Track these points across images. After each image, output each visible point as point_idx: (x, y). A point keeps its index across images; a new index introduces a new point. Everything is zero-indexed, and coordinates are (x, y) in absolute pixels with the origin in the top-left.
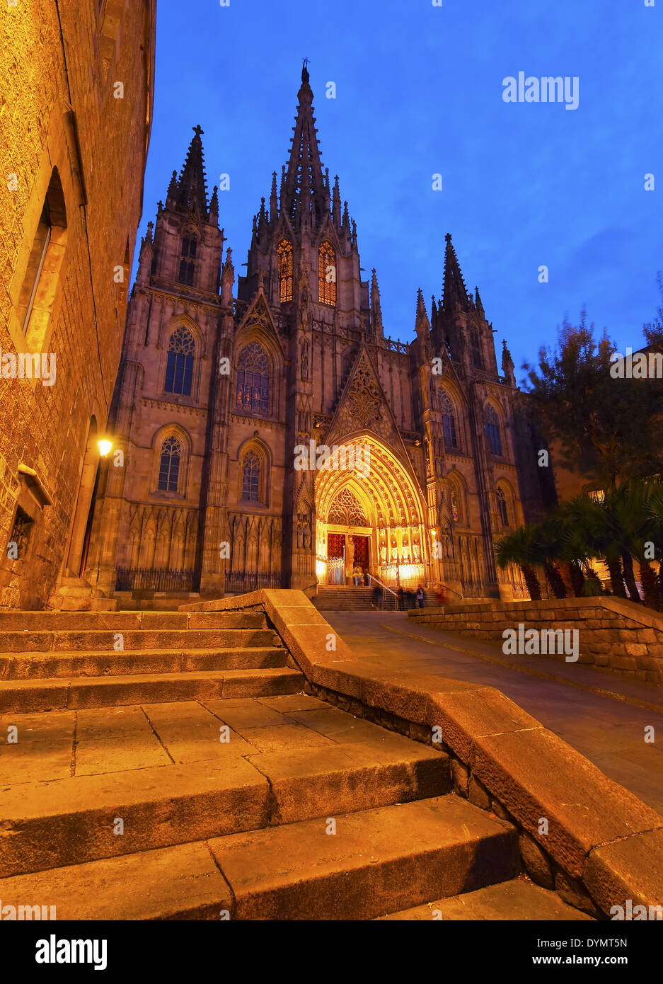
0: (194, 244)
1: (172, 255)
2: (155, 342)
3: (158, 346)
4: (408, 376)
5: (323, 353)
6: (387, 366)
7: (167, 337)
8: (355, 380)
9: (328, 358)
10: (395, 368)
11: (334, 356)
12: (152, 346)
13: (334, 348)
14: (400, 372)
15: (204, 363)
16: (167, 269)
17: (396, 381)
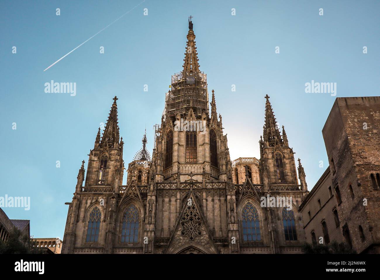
0: (106, 162)
1: (95, 171)
2: (83, 219)
3: (84, 221)
4: (225, 201)
5: (170, 201)
6: (210, 199)
7: (89, 214)
8: (185, 213)
9: (173, 203)
10: (216, 198)
11: (176, 201)
12: (80, 221)
13: (176, 197)
14: (220, 200)
15: (104, 224)
16: (92, 179)
17: (217, 206)
